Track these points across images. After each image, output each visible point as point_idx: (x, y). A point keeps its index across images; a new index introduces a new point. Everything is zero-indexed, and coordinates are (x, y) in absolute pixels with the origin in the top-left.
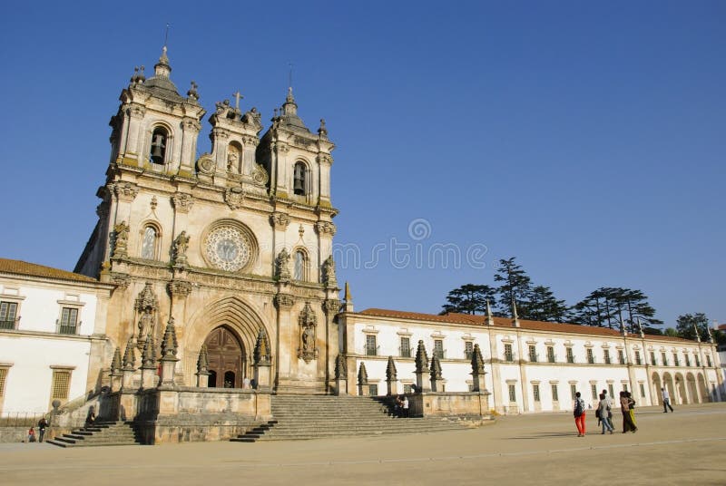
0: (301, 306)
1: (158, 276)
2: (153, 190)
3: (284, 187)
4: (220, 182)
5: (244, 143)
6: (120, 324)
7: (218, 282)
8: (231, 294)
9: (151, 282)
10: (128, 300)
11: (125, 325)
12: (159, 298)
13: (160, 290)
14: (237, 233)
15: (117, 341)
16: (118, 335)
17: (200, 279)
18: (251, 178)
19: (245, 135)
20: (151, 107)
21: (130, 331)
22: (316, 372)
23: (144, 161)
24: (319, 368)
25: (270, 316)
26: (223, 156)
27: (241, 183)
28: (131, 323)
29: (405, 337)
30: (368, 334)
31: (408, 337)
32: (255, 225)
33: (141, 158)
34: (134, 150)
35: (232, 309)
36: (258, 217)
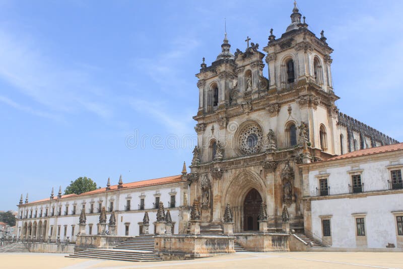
1: (209, 170)
2: (212, 122)
3: (276, 84)
4: (240, 102)
5: (252, 68)
7: (235, 164)
8: (242, 170)
9: (206, 174)
10: (199, 185)
11: (199, 199)
12: (211, 182)
13: (210, 177)
17: (228, 165)
18: (257, 89)
19: (252, 63)
20: (208, 77)
22: (295, 213)
25: (264, 178)
27: (251, 96)
29: (356, 174)
30: (320, 179)
31: (359, 174)
32: (261, 120)
33: (206, 107)
34: (202, 106)
35: (248, 178)
36: (262, 113)
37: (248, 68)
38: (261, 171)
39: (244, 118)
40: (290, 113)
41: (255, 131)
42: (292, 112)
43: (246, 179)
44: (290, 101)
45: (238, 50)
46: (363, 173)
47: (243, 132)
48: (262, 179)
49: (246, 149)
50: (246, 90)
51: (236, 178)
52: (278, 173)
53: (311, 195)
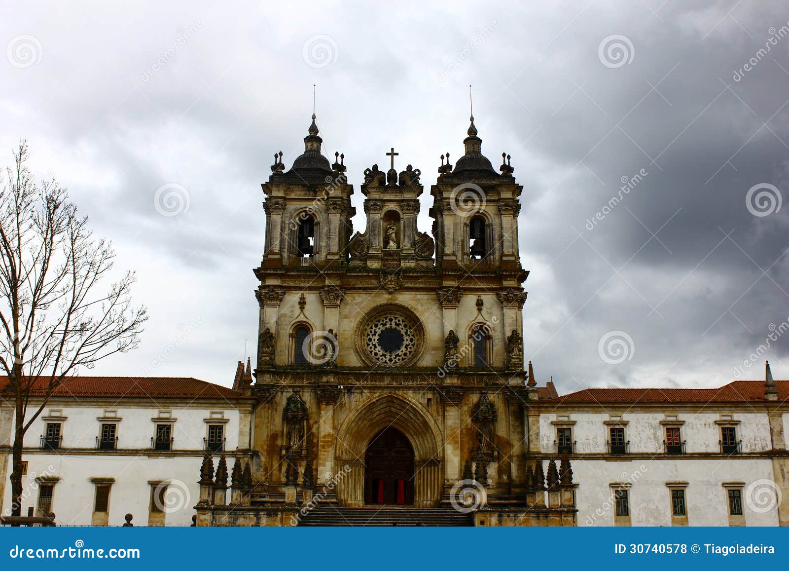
0: (475, 398)
1: (305, 383)
2: (301, 288)
3: (454, 254)
4: (374, 265)
5: (402, 210)
6: (268, 436)
7: (371, 381)
8: (386, 393)
9: (298, 389)
10: (276, 410)
11: (274, 437)
12: (308, 406)
13: (307, 397)
14: (400, 318)
15: (265, 454)
16: (265, 447)
17: (352, 381)
18: (412, 252)
19: (402, 201)
20: (293, 196)
21: (279, 442)
22: (496, 477)
23: (289, 257)
24: (500, 472)
25: (435, 414)
26: (377, 232)
27: (400, 260)
28: (280, 434)
29: (617, 427)
30: (560, 427)
31: (622, 427)
32: (419, 307)
33: (285, 255)
34: (276, 249)
35: (393, 409)
36: (422, 297)
37: (392, 206)
38: (429, 400)
39: (384, 298)
40: (480, 310)
41: (397, 324)
42: (484, 308)
43: (387, 409)
44: (482, 290)
45: (375, 167)
46: (627, 426)
47: (371, 321)
48: (432, 416)
49: (376, 354)
50: (385, 247)
51: (370, 407)
52: (466, 408)
53: (543, 451)
